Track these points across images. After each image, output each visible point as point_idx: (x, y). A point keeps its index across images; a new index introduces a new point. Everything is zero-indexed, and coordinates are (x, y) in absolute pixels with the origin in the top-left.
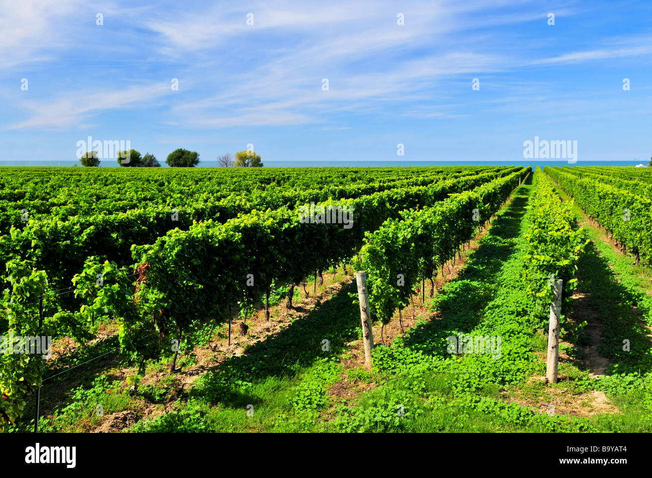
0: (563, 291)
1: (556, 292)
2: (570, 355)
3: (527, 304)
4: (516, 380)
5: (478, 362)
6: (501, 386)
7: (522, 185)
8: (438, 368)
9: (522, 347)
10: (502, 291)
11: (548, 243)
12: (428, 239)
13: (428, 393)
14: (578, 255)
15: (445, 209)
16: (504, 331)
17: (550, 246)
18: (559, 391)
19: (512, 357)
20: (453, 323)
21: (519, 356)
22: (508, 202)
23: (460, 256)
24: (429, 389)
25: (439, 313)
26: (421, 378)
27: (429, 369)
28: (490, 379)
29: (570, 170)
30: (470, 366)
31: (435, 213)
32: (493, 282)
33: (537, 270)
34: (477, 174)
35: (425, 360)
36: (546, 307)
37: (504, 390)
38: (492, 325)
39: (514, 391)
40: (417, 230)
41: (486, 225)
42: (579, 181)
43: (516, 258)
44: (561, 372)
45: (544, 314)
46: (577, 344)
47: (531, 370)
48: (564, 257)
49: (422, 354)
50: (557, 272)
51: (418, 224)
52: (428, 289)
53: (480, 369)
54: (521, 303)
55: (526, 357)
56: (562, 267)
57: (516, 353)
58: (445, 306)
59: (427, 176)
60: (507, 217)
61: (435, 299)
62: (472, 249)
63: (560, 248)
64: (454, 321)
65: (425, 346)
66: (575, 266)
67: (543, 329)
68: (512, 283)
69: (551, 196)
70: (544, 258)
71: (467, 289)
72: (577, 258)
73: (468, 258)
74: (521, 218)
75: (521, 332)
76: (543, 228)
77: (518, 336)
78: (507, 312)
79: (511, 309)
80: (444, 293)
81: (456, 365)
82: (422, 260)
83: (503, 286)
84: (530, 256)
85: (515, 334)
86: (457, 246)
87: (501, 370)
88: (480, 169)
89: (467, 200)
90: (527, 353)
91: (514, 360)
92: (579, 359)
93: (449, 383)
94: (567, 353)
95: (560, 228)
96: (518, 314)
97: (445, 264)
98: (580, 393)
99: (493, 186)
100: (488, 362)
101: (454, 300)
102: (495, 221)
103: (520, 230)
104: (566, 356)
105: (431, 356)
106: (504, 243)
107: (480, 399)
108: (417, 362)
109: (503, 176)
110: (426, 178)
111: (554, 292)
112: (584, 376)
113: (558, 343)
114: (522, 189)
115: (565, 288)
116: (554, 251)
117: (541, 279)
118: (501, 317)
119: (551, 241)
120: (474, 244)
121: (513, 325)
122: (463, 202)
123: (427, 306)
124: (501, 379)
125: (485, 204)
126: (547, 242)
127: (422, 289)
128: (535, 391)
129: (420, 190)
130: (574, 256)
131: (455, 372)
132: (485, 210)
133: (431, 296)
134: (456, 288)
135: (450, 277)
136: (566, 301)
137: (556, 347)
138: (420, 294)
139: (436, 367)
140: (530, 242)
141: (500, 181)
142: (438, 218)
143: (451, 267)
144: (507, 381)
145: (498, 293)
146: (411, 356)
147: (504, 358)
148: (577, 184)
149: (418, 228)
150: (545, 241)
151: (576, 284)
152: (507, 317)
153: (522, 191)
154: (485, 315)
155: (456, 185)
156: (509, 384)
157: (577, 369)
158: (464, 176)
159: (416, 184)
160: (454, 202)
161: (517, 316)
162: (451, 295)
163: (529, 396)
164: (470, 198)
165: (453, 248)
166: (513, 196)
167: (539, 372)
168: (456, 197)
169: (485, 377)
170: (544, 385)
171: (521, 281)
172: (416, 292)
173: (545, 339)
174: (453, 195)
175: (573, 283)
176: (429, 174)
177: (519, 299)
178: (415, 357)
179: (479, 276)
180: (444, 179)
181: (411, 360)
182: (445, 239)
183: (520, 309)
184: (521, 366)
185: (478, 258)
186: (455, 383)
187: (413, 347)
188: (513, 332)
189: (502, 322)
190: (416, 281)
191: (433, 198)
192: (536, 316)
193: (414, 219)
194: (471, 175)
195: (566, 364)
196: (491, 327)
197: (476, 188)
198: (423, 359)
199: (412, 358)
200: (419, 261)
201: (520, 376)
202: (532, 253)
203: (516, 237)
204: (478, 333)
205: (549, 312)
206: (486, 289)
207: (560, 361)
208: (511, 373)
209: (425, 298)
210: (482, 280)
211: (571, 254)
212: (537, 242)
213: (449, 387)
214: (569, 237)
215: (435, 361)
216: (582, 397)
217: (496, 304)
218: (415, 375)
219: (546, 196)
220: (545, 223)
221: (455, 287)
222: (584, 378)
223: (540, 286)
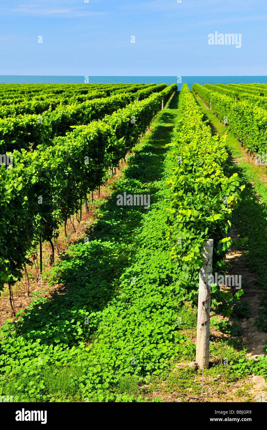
0: (214, 254)
1: (206, 254)
2: (223, 332)
3: (173, 269)
4: (159, 368)
5: (111, 350)
6: (141, 378)
7: (165, 109)
8: (62, 361)
9: (167, 326)
10: (142, 252)
11: (196, 193)
12: (45, 189)
13: (49, 396)
14: (232, 206)
15: (66, 148)
16: (145, 306)
17: (198, 196)
18: (211, 379)
19: (154, 339)
20: (81, 299)
21: (162, 338)
22: (148, 133)
23: (87, 208)
24: (50, 390)
25: (63, 286)
26: (38, 377)
27: (49, 363)
28: (127, 370)
29: (224, 90)
30: (103, 354)
31: (53, 153)
32: (130, 242)
33: (183, 228)
34: (108, 95)
35: (44, 352)
36: (194, 274)
37: (144, 383)
38: (130, 299)
39: (157, 383)
40: (31, 178)
41: (120, 164)
42: (234, 105)
43: (158, 209)
44: (213, 354)
45: (192, 283)
46: (232, 317)
47: (177, 354)
48: (215, 210)
49: (40, 344)
50: (207, 229)
51: (32, 170)
52: (47, 253)
53: (114, 358)
54: (165, 268)
55: (171, 337)
56: (212, 223)
57: (158, 334)
58: (69, 276)
59: (42, 99)
60: (147, 154)
61: (57, 268)
62: (103, 197)
63: (210, 199)
64: (82, 296)
65: (44, 332)
66: (228, 221)
67: (191, 302)
68: (154, 241)
69: (201, 127)
70: (191, 213)
71: (98, 252)
72: (230, 211)
73: (98, 210)
74: (164, 155)
75: (164, 306)
76: (190, 171)
77: (161, 311)
78: (148, 281)
79: (152, 277)
80: (67, 258)
81: (84, 355)
82: (38, 217)
83: (143, 246)
84: (174, 211)
85: (157, 309)
86: (83, 195)
87: (141, 357)
88: (112, 88)
89: (96, 134)
90: (172, 333)
91: (157, 343)
92: (235, 336)
93: (75, 380)
94: (221, 329)
95: (210, 173)
96: (162, 282)
97: (68, 220)
98: (236, 380)
99: (128, 113)
100: (124, 348)
101: (81, 268)
102: (131, 158)
103: (163, 171)
104: (219, 334)
105: (52, 346)
106: (144, 188)
107: (115, 397)
108: (34, 356)
109: (142, 98)
110: (41, 102)
111: (204, 255)
112: (240, 357)
113: (209, 317)
114: (166, 114)
115: (217, 250)
116: (203, 203)
117: (188, 239)
118: (141, 287)
119: (199, 190)
120: (106, 191)
121: (155, 296)
122: (90, 137)
123: (45, 277)
124: (140, 368)
125: (119, 138)
126: (195, 191)
127: (39, 254)
128: (182, 381)
129: (33, 120)
130: (226, 209)
131: (83, 365)
132: (120, 146)
133: (51, 264)
134: (84, 252)
135: (75, 237)
136: (218, 266)
137: (206, 323)
138: (37, 263)
139: (58, 360)
140: (174, 191)
141: (138, 106)
142: (58, 160)
143: (76, 223)
144: (148, 371)
145: (137, 255)
146: (26, 348)
147: (145, 342)
148: (232, 109)
149: (32, 175)
150: (192, 190)
151: (229, 244)
152: (148, 287)
153: (167, 118)
154: (121, 286)
155: (81, 112)
156: (151, 374)
157: (232, 349)
158: (90, 99)
159: (29, 112)
160: (79, 138)
161: (160, 285)
162: (78, 261)
163: (175, 388)
164: (99, 132)
165: (78, 198)
166: (155, 124)
167: (186, 357)
168: (81, 131)
169: (121, 368)
170: (193, 372)
171: (165, 239)
172: (31, 260)
173: (194, 313)
174: (77, 127)
175: (226, 243)
176: (44, 96)
177: (163, 263)
178: (31, 349)
179: (113, 234)
180: (66, 103)
181: (26, 354)
182: (68, 187)
183: (163, 276)
184: (164, 350)
185: (110, 210)
186: (83, 380)
187: (28, 335)
188: (154, 307)
189: (142, 293)
190: (30, 245)
191: (51, 129)
192: (182, 286)
193: (26, 164)
194: (99, 97)
195: (219, 344)
196: (128, 301)
197: (107, 117)
198: (42, 350)
199: (27, 350)
200: (34, 219)
201: (164, 363)
202: (176, 207)
203: (158, 180)
204: (111, 311)
205: (198, 280)
206: (121, 250)
207: (212, 341)
208: (153, 360)
209: (43, 267)
210: (117, 240)
211: (223, 207)
212: (182, 191)
213: (76, 385)
214: (220, 184)
215: (58, 351)
216: (238, 384)
217: (134, 270)
218: (31, 373)
219: (194, 128)
220: (192, 165)
221: (82, 250)
222: (241, 361)
223: (187, 248)
